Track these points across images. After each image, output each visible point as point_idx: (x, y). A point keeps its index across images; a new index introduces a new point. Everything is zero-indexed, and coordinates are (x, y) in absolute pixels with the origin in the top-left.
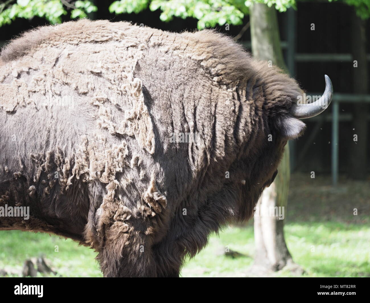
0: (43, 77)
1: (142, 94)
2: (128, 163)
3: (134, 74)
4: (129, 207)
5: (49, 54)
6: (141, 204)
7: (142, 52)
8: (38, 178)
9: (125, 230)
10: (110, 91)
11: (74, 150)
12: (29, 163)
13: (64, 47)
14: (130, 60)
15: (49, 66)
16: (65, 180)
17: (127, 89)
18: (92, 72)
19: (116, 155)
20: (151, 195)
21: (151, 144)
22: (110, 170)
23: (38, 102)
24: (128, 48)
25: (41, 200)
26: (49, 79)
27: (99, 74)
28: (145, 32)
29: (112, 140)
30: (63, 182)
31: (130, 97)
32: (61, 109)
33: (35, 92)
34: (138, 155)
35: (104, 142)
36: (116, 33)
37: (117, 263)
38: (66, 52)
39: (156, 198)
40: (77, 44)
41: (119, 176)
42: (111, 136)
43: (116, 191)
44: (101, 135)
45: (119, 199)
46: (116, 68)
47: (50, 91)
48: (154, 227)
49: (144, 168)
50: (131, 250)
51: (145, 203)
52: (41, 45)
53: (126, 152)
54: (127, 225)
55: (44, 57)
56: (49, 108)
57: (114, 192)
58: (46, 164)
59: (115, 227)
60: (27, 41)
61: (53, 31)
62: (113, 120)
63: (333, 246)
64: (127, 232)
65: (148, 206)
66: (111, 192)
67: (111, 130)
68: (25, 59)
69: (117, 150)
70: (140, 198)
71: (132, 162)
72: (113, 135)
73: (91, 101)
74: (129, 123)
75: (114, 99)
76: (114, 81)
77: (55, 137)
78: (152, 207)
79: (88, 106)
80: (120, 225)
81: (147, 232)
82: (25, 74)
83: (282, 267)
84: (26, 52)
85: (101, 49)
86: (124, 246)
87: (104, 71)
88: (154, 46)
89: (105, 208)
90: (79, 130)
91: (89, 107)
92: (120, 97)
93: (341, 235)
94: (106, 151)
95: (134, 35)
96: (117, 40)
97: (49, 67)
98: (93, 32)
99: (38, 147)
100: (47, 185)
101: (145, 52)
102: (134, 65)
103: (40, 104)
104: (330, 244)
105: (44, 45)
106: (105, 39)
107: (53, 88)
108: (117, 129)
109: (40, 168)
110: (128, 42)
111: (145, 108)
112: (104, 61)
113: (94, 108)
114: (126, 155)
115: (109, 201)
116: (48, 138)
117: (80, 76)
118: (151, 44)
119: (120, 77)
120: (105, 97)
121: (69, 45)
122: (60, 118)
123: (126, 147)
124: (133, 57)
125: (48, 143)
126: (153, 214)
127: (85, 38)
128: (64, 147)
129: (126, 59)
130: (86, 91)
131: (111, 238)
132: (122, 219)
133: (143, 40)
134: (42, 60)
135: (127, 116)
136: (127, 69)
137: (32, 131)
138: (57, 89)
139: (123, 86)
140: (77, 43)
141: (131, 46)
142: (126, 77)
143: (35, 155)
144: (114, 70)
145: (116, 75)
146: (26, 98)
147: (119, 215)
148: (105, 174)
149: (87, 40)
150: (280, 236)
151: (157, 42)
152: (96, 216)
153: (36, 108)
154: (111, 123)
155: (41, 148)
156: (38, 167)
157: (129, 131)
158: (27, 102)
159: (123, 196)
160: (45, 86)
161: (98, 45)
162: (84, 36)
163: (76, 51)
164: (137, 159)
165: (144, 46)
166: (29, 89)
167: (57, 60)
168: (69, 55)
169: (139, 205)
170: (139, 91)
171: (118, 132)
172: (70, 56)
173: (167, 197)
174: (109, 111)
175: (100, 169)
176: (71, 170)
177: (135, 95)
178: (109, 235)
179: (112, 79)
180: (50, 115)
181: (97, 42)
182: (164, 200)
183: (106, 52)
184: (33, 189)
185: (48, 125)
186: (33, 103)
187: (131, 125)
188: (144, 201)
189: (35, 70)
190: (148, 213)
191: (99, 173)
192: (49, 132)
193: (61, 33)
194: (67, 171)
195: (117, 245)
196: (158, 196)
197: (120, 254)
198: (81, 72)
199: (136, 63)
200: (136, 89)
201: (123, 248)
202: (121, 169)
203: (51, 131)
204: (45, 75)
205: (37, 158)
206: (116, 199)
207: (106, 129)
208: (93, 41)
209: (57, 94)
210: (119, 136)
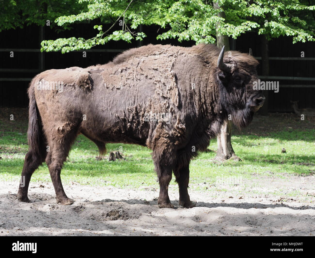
1: (174, 78)
2: (167, 110)
3: (171, 68)
4: (168, 131)
5: (135, 61)
7: (175, 58)
8: (131, 119)
9: (165, 142)
10: (161, 77)
11: (145, 104)
12: (127, 112)
13: (141, 58)
14: (170, 62)
15: (135, 66)
16: (142, 119)
17: (168, 76)
18: (154, 69)
19: (163, 106)
20: (177, 126)
21: (177, 102)
23: (130, 83)
24: (169, 56)
25: (133, 130)
26: (135, 72)
27: (157, 70)
28: (177, 49)
29: (162, 99)
30: (141, 120)
31: (169, 79)
32: (140, 86)
33: (129, 79)
34: (173, 107)
35: (158, 100)
36: (164, 50)
37: (159, 157)
38: (142, 60)
39: (180, 127)
40: (147, 56)
42: (161, 98)
43: (162, 123)
44: (157, 97)
45: (163, 127)
46: (164, 66)
47: (135, 78)
48: (179, 141)
49: (175, 113)
50: (167, 151)
51: (175, 130)
52: (131, 57)
53: (167, 105)
54: (166, 139)
55: (133, 63)
56: (135, 86)
57: (161, 124)
58: (134, 112)
59: (160, 140)
60: (125, 55)
63: (253, 147)
64: (166, 143)
65: (177, 131)
67: (161, 95)
68: (124, 63)
69: (163, 104)
70: (173, 127)
71: (170, 110)
72: (162, 97)
73: (153, 82)
74: (169, 92)
75: (163, 80)
76: (163, 72)
77: (138, 99)
78: (179, 132)
79: (152, 84)
80: (163, 139)
81: (175, 144)
82: (125, 70)
83: (230, 158)
84: (124, 60)
85: (158, 58)
86: (164, 149)
87: (158, 68)
88: (180, 55)
89: (157, 131)
90: (148, 95)
92: (165, 79)
94: (159, 104)
95: (172, 50)
96: (165, 53)
97: (135, 67)
98: (154, 50)
99: (131, 105)
100: (135, 122)
102: (172, 65)
103: (131, 85)
104: (251, 146)
105: (133, 57)
106: (159, 53)
107: (136, 77)
108: (164, 94)
109: (132, 114)
110: (169, 54)
111: (175, 84)
112: (159, 64)
113: (154, 85)
114: (167, 107)
115: (159, 128)
116: (135, 100)
117: (149, 71)
118: (179, 54)
119: (165, 70)
120: (159, 80)
121: (144, 57)
122: (140, 90)
123: (167, 103)
124: (171, 61)
125: (134, 102)
126: (179, 135)
127: (151, 53)
128: (141, 103)
129: (168, 62)
130: (151, 77)
132: (164, 136)
133: (175, 52)
134: (132, 64)
135: (168, 88)
136: (169, 66)
137: (128, 97)
138: (138, 77)
139: (166, 74)
140: (147, 55)
141: (170, 56)
142: (168, 70)
143: (129, 108)
144: (163, 67)
145: (164, 69)
146: (125, 82)
147: (163, 135)
149: (152, 54)
150: (229, 143)
151: (181, 52)
152: (152, 135)
153: (129, 86)
154: (161, 91)
155: (132, 105)
156: (131, 114)
157: (168, 96)
158: (126, 84)
159: (165, 126)
160: (133, 76)
162: (150, 52)
163: (147, 59)
164: (172, 109)
165: (176, 56)
166: (126, 77)
167: (139, 64)
168: (144, 61)
169: (172, 131)
171: (164, 96)
172: (144, 62)
173: (185, 126)
174: (160, 86)
176: (144, 114)
177: (172, 78)
178: (157, 144)
179: (162, 71)
180: (136, 89)
182: (184, 128)
183: (160, 59)
184: (129, 125)
185: (135, 94)
186: (128, 84)
187: (169, 93)
188: (175, 129)
189: (129, 69)
190: (176, 135)
192: (135, 97)
193: (140, 51)
194: (142, 115)
195: (161, 149)
196: (181, 126)
197: (162, 153)
198: (149, 69)
199: (172, 64)
200: (172, 75)
203: (136, 96)
204: (133, 71)
205: (131, 110)
206: (162, 127)
207: (159, 94)
208: (154, 54)
209: (138, 79)
210: (165, 98)
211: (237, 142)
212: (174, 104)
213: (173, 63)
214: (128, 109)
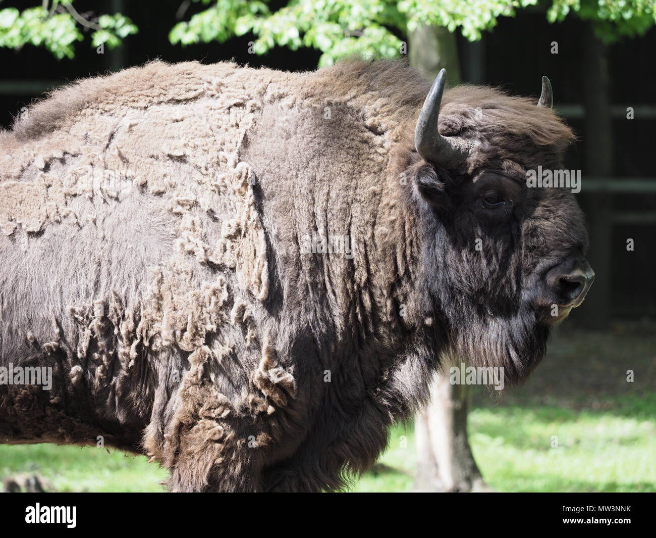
0: (88, 167)
1: (250, 192)
2: (225, 316)
3: (240, 154)
4: (226, 394)
5: (98, 126)
6: (249, 391)
7: (252, 116)
8: (84, 350)
9: (217, 437)
10: (200, 187)
11: (140, 293)
12: (68, 324)
13: (122, 113)
14: (233, 131)
15: (98, 147)
16: (127, 351)
17: (227, 182)
18: (170, 157)
19: (207, 300)
20: (265, 375)
21: (261, 282)
22: (196, 328)
23: (81, 212)
24: (229, 108)
25: (94, 393)
26: (99, 171)
27: (182, 159)
28: (259, 78)
29: (202, 272)
30: (124, 354)
31: (231, 196)
32: (119, 223)
33: (75, 195)
34: (245, 303)
35: (189, 277)
36: (210, 83)
38: (126, 122)
39: (275, 380)
40: (146, 108)
41: (210, 338)
42: (200, 267)
43: (205, 365)
44: (184, 264)
45: (210, 381)
46: (210, 145)
47: (99, 192)
48: (270, 433)
49: (254, 326)
50: (224, 474)
51: (255, 389)
52: (83, 111)
53: (224, 296)
54: (220, 428)
55: (89, 133)
56: (99, 223)
57: (201, 367)
58: (96, 322)
59: (198, 430)
60: (59, 105)
61: (103, 86)
62: (204, 238)
64: (220, 441)
65: (261, 395)
66: (196, 368)
67: (200, 256)
68: (57, 136)
69: (208, 292)
70: (247, 380)
71: (233, 313)
72: (202, 264)
73: (169, 206)
74: (229, 244)
76: (206, 169)
77: (109, 274)
78: (268, 397)
79: (164, 214)
80: (208, 426)
82: (58, 163)
84: (56, 123)
85: (187, 113)
86: (214, 465)
87: (188, 152)
88: (271, 102)
89: (186, 397)
90: (148, 259)
91: (165, 216)
92: (216, 196)
94: (191, 292)
95: (240, 85)
96: (212, 96)
97: (97, 150)
98: (171, 84)
99: (83, 295)
100: (99, 362)
101: (257, 114)
102: (240, 140)
103: (84, 217)
105: (89, 111)
106: (192, 94)
107: (104, 187)
108: (212, 254)
109: (88, 332)
110: (229, 97)
111: (254, 215)
112: (190, 136)
113: (174, 218)
114: (224, 301)
115: (193, 384)
116: (98, 276)
117: (151, 164)
118: (267, 97)
119: (215, 160)
120: (192, 197)
121: (131, 110)
122: (117, 240)
123: (225, 287)
124: (237, 125)
125: (97, 283)
126: (270, 410)
127: (159, 96)
128: (124, 289)
129: (227, 130)
130: (162, 189)
131: (190, 449)
132: (213, 415)
133: (254, 93)
134: (86, 137)
135: (225, 231)
136: (228, 146)
137: (72, 267)
138: (112, 189)
139: (220, 176)
140: (144, 105)
141: (235, 105)
142: (226, 161)
143: (77, 309)
144: (206, 148)
145: (209, 157)
146: (61, 207)
147: (209, 409)
148: (187, 334)
149: (162, 98)
151: (276, 92)
152: (167, 412)
153: (78, 224)
154: (200, 243)
155: (88, 295)
156: (84, 330)
157: (229, 259)
158: (63, 214)
159: (217, 376)
160: (92, 183)
161: (181, 107)
162: (156, 91)
163: (143, 120)
164: (242, 309)
165: (255, 105)
166: (65, 190)
167: (112, 136)
168: (131, 126)
169: (244, 394)
170: (245, 184)
171: (211, 259)
172: (134, 128)
173: (294, 375)
174: (198, 223)
175: (180, 326)
176: (134, 331)
177: (240, 192)
178: (187, 445)
179: (203, 165)
180: (101, 235)
181: (178, 101)
182: (291, 383)
183: (193, 119)
184: (78, 373)
185: (98, 253)
186: (72, 215)
187: (232, 247)
188: (254, 386)
189: (74, 156)
190: (259, 409)
191: (178, 333)
192: (99, 265)
193: (117, 89)
194: (129, 332)
195: (201, 463)
196: (279, 376)
197: (204, 480)
198: (152, 156)
199: (242, 136)
200: (241, 181)
201: (211, 469)
202: (214, 327)
203: (103, 263)
204: (92, 164)
205: (82, 314)
206: (204, 380)
207: (191, 253)
208: (173, 99)
209: (111, 197)
210: (214, 268)
212: (250, 293)
213: (245, 135)
214: (73, 311)
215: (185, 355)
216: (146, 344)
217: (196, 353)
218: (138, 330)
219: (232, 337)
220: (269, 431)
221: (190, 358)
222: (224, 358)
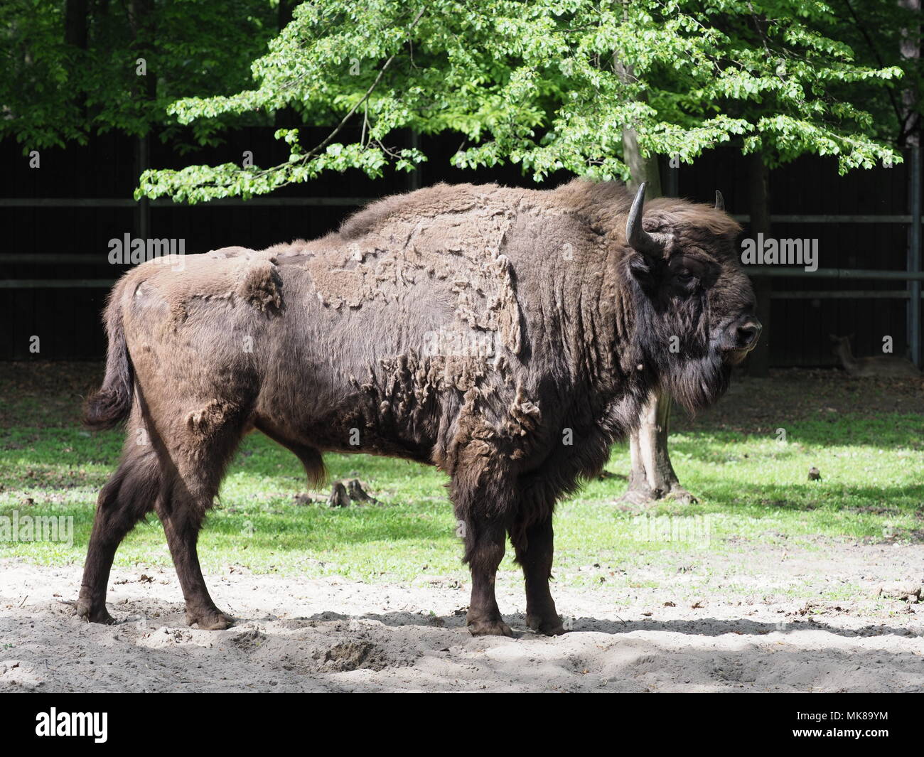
0: (393, 260)
1: (508, 276)
2: (490, 365)
3: (500, 249)
4: (491, 421)
5: (400, 230)
6: (507, 419)
7: (509, 222)
8: (391, 390)
9: (484, 452)
10: (472, 273)
12: (379, 372)
13: (417, 220)
14: (495, 232)
15: (399, 245)
16: (421, 391)
17: (491, 269)
18: (451, 252)
20: (518, 407)
21: (515, 340)
22: (469, 374)
23: (388, 293)
24: (493, 216)
25: (398, 421)
26: (400, 263)
27: (459, 253)
28: (515, 194)
30: (419, 393)
31: (494, 280)
32: (415, 299)
33: (383, 280)
34: (504, 356)
36: (479, 198)
37: (470, 493)
38: (420, 227)
39: (526, 411)
40: (433, 217)
41: (479, 381)
42: (472, 330)
43: (475, 401)
44: (461, 329)
45: (479, 412)
46: (479, 243)
47: (401, 278)
48: (523, 449)
49: (510, 372)
50: (490, 479)
51: (511, 418)
52: (389, 219)
54: (487, 445)
55: (394, 235)
56: (400, 300)
57: (473, 402)
58: (398, 371)
59: (471, 447)
60: (372, 215)
62: (475, 310)
63: (728, 463)
64: (487, 455)
65: (516, 422)
66: (469, 403)
67: (472, 322)
68: (371, 237)
70: (506, 412)
71: (496, 363)
72: (473, 328)
73: (449, 287)
74: (492, 313)
75: (476, 283)
76: (476, 260)
77: (408, 336)
78: (521, 424)
79: (446, 293)
80: (478, 445)
81: (513, 457)
82: (372, 257)
83: (664, 494)
84: (370, 227)
85: (462, 220)
86: (482, 472)
87: (464, 248)
88: (523, 211)
89: (462, 423)
91: (447, 294)
92: (483, 280)
93: (737, 449)
95: (501, 199)
96: (481, 207)
97: (399, 248)
98: (452, 200)
99: (389, 351)
100: (401, 399)
101: (512, 220)
102: (501, 239)
103: (390, 296)
105: (393, 219)
106: (466, 206)
107: (404, 274)
108: (480, 321)
109: (393, 378)
110: (492, 208)
111: (511, 293)
112: (465, 236)
113: (453, 296)
115: (467, 415)
116: (400, 338)
117: (437, 257)
118: (520, 208)
119: (483, 253)
120: (466, 280)
121: (423, 219)
122: (413, 311)
124: (498, 228)
125: (399, 343)
126: (523, 433)
127: (443, 208)
128: (418, 347)
129: (491, 232)
130: (445, 275)
131: (464, 461)
132: (482, 437)
133: (511, 205)
134: (391, 238)
135: (489, 305)
136: (492, 243)
137: (381, 331)
138: (409, 275)
139: (486, 265)
140: (432, 214)
141: (497, 214)
142: (490, 254)
143: (385, 361)
144: (476, 245)
145: (478, 251)
146: (374, 289)
147: (479, 432)
148: (463, 379)
149: (445, 210)
150: (662, 453)
151: (526, 204)
152: (449, 435)
153: (385, 301)
154: (472, 313)
155: (392, 352)
156: (390, 376)
157: (492, 324)
158: (375, 294)
159: (484, 408)
160: (395, 271)
161: (458, 215)
163: (432, 225)
164: (502, 360)
165: (511, 214)
166: (376, 276)
167: (410, 237)
168: (423, 230)
169: (504, 421)
170: (504, 271)
171: (479, 325)
172: (425, 231)
173: (539, 408)
174: (470, 299)
175: (457, 373)
176: (426, 377)
177: (500, 276)
178: (463, 458)
180: (402, 309)
181: (457, 212)
182: (538, 414)
183: (467, 224)
184: (386, 406)
185: (400, 321)
186: (381, 294)
187: (495, 316)
188: (511, 415)
189: (383, 252)
190: (515, 432)
191: (456, 378)
192: (401, 330)
193: (413, 203)
194: (422, 378)
195: (473, 471)
196: (529, 409)
197: (475, 483)
198: (438, 252)
199: (502, 236)
200: (501, 268)
201: (480, 476)
202: (482, 373)
203: (403, 328)
204: (395, 258)
205: (389, 365)
206: (475, 412)
207: (466, 320)
208: (452, 210)
209: (409, 281)
210: (482, 331)
211: (685, 449)
212: (508, 349)
213: (504, 235)
214: (382, 362)
215: (460, 394)
216: (434, 386)
217: (469, 392)
218: (428, 376)
219: (495, 380)
220: (522, 448)
221: (465, 396)
222: (490, 395)
